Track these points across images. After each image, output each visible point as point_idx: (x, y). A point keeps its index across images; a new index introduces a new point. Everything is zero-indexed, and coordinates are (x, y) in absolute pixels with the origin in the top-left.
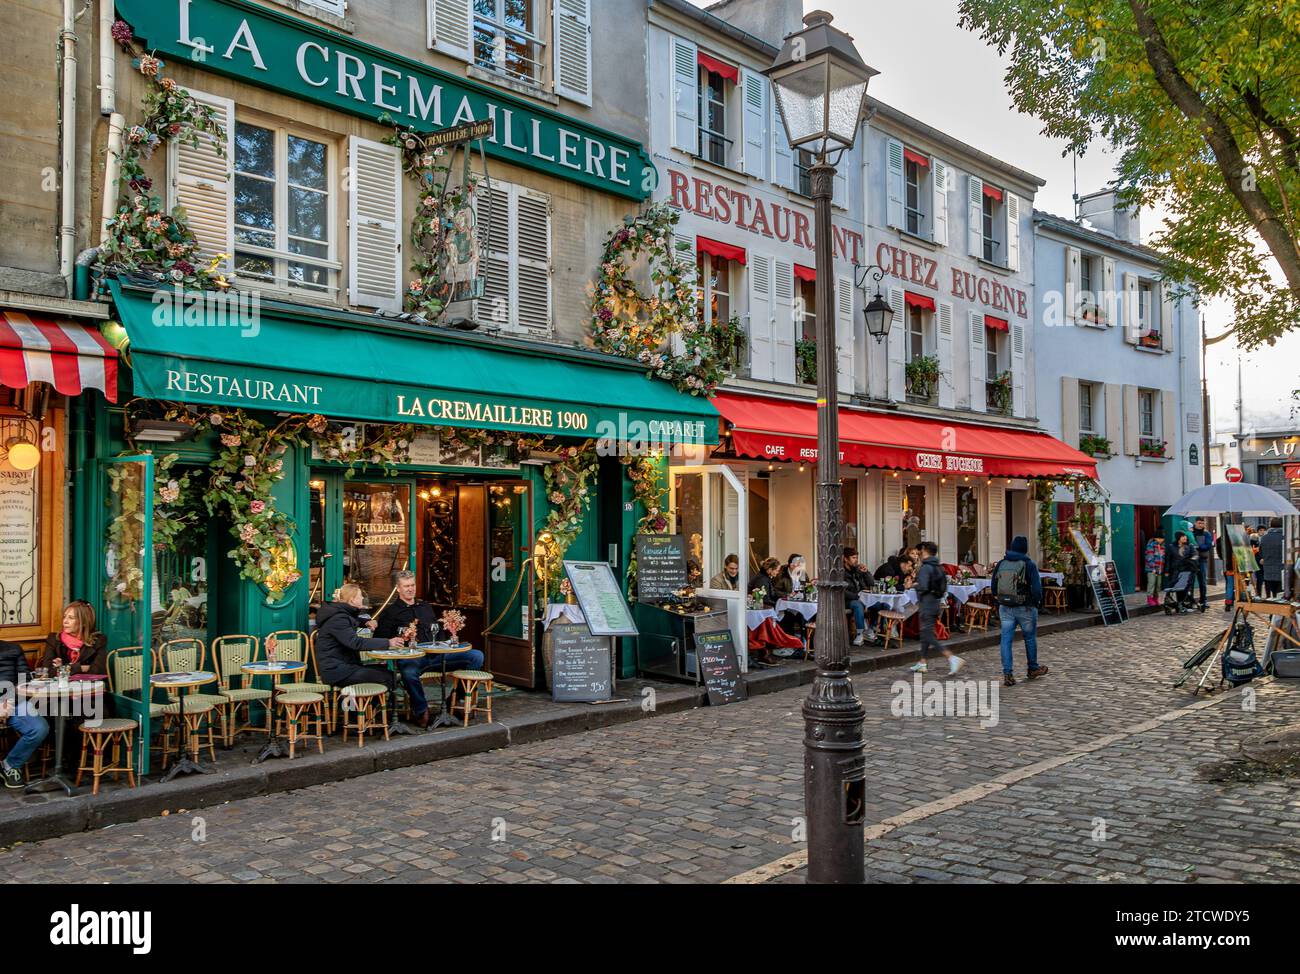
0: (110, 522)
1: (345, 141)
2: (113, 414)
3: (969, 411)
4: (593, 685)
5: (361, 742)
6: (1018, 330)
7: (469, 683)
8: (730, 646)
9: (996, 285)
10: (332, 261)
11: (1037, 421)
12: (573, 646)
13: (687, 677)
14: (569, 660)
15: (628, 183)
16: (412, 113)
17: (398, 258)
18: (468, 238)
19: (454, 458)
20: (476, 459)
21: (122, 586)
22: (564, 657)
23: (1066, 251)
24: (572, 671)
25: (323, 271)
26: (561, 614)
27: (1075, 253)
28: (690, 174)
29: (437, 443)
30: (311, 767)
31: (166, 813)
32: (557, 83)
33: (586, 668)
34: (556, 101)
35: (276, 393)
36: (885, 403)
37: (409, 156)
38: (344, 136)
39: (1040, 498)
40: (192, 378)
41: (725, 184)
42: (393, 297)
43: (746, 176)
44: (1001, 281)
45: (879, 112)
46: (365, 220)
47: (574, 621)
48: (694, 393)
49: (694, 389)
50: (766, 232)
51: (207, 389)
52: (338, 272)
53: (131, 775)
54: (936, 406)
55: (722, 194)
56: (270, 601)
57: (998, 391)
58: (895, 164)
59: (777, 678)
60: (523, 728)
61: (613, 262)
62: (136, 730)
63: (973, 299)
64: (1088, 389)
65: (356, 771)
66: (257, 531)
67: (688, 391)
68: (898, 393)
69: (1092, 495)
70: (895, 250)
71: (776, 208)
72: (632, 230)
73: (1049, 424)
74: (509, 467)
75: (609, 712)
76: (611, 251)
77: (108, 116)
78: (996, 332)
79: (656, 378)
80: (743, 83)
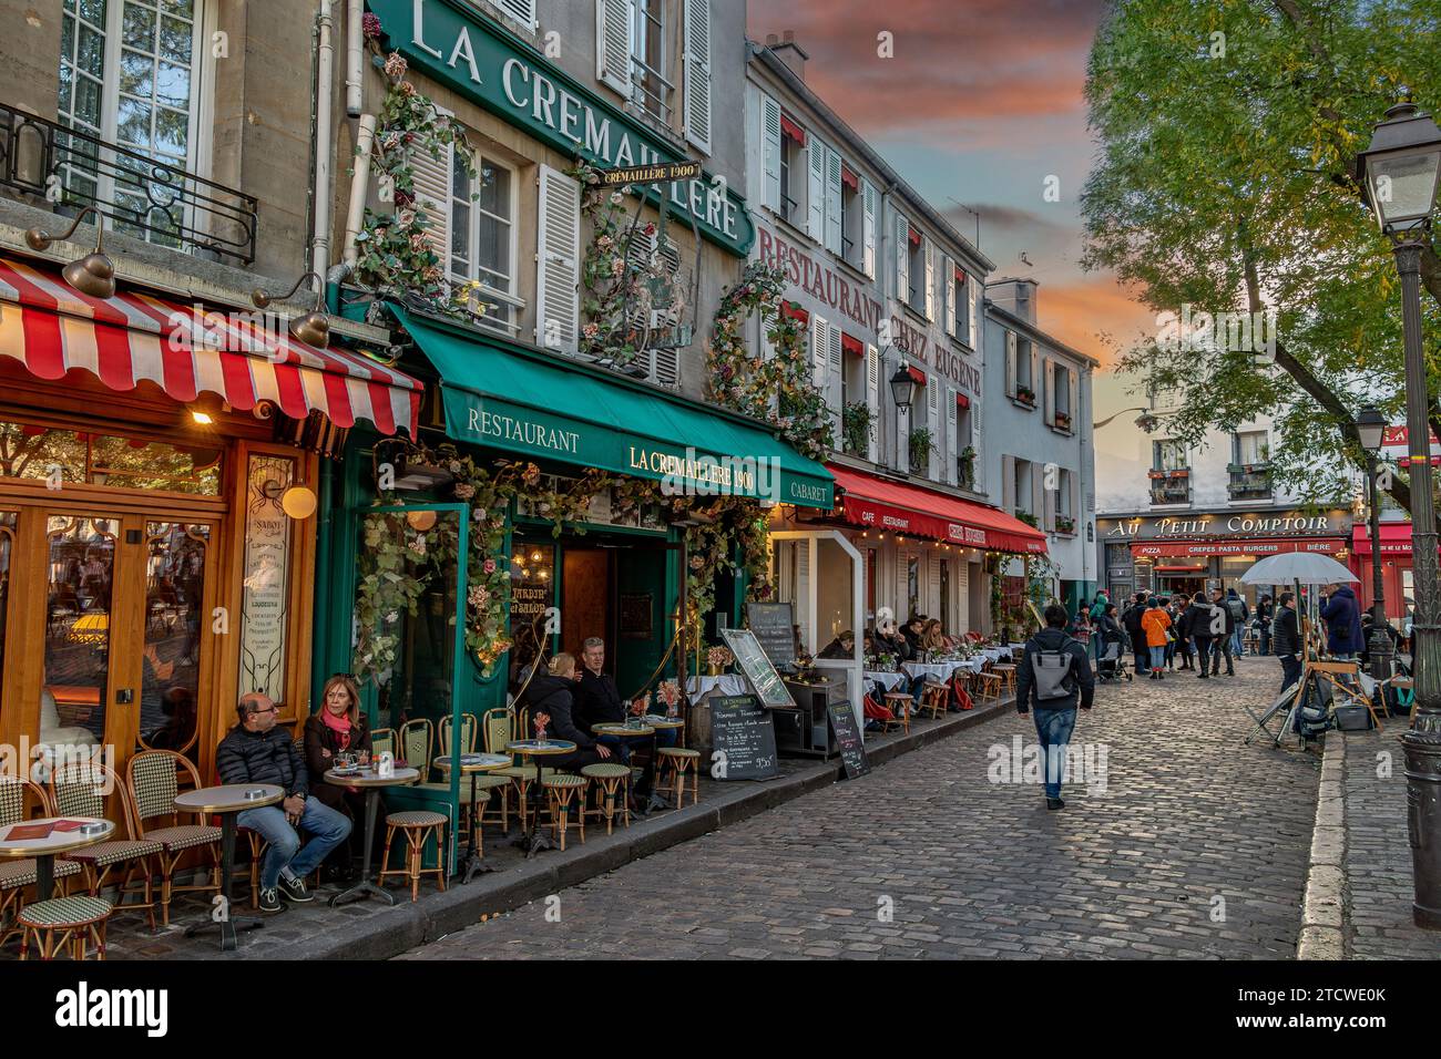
0: (361, 581)
1: (534, 169)
2: (363, 457)
3: (945, 484)
4: (759, 760)
5: (610, 829)
6: (976, 406)
7: (682, 761)
8: (851, 716)
9: (962, 363)
10: (512, 295)
11: (987, 496)
12: (733, 720)
13: (813, 751)
14: (732, 735)
15: (735, 237)
16: (588, 147)
17: (576, 298)
18: (668, 283)
19: (620, 518)
20: (636, 519)
21: (368, 658)
22: (724, 733)
23: (1006, 335)
24: (734, 747)
25: (504, 305)
26: (716, 686)
27: (1013, 337)
28: (774, 234)
29: (609, 500)
30: (588, 858)
31: (484, 918)
32: (687, 129)
33: (749, 743)
34: (686, 147)
35: (547, 438)
36: (897, 473)
37: (587, 189)
38: (533, 163)
39: (991, 571)
40: (487, 418)
41: (796, 247)
42: (571, 341)
43: (810, 239)
44: (965, 359)
45: (898, 190)
46: (551, 255)
47: (728, 693)
48: (812, 456)
49: (813, 451)
50: (822, 296)
51: (497, 432)
52: (519, 310)
53: (441, 876)
54: (926, 478)
55: (794, 256)
56: (486, 674)
57: (965, 463)
58: (904, 241)
59: (881, 750)
60: (728, 807)
61: (730, 317)
62: (446, 825)
63: (948, 375)
64: (1020, 464)
65: (618, 862)
66: (488, 595)
67: (807, 454)
68: (904, 467)
69: (1042, 569)
70: (901, 322)
71: (829, 273)
72: (752, 286)
73: (995, 499)
74: (659, 529)
75: (782, 789)
76: (727, 306)
77: (358, 116)
78: (963, 407)
79: (784, 440)
80: (810, 148)
